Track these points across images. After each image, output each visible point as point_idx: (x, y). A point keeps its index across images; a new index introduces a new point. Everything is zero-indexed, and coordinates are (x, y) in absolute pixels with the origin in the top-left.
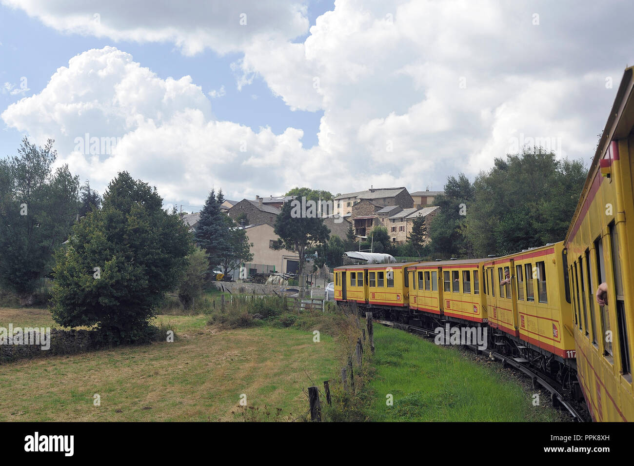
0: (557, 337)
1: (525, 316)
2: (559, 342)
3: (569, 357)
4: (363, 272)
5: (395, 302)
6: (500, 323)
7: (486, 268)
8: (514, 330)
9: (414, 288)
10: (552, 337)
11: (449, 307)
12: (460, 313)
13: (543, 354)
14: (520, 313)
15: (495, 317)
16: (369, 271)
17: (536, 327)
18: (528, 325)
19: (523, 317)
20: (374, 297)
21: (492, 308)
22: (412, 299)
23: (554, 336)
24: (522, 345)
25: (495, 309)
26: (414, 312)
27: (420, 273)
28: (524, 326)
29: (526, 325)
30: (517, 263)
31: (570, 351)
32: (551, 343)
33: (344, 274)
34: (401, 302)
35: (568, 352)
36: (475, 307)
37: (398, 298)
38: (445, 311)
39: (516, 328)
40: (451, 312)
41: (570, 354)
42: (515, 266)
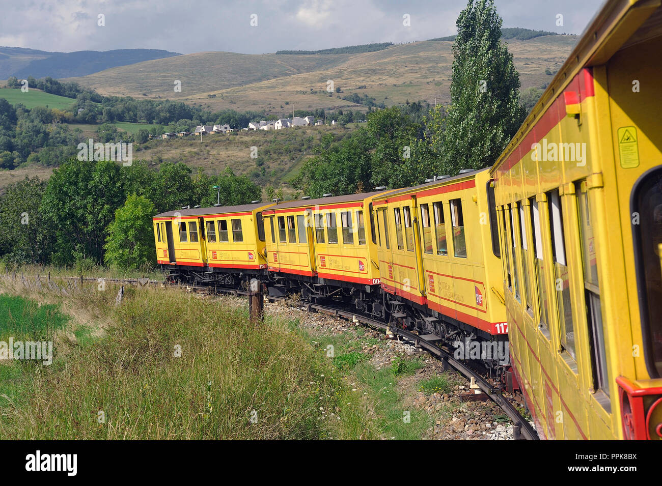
0: (481, 305)
1: (435, 276)
2: (485, 312)
3: (499, 332)
4: (197, 220)
5: (247, 263)
6: (398, 286)
7: (375, 208)
8: (420, 295)
9: (274, 241)
10: (475, 305)
11: (325, 266)
12: (341, 273)
13: (462, 327)
14: (427, 271)
15: (391, 277)
16: (205, 220)
17: (452, 291)
18: (440, 289)
19: (431, 277)
20: (215, 258)
21: (387, 265)
22: (270, 257)
23: (478, 303)
24: (431, 316)
25: (390, 267)
26: (275, 275)
27: (281, 219)
28: (433, 290)
29: (436, 288)
30: (421, 201)
31: (500, 323)
32: (474, 313)
33: (169, 225)
34: (256, 262)
35: (497, 325)
36: (361, 263)
37: (251, 256)
38: (319, 271)
39: (423, 293)
40: (328, 272)
41: (500, 328)
42: (418, 206)
